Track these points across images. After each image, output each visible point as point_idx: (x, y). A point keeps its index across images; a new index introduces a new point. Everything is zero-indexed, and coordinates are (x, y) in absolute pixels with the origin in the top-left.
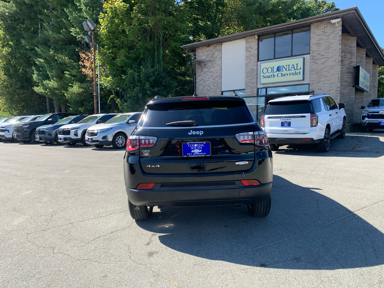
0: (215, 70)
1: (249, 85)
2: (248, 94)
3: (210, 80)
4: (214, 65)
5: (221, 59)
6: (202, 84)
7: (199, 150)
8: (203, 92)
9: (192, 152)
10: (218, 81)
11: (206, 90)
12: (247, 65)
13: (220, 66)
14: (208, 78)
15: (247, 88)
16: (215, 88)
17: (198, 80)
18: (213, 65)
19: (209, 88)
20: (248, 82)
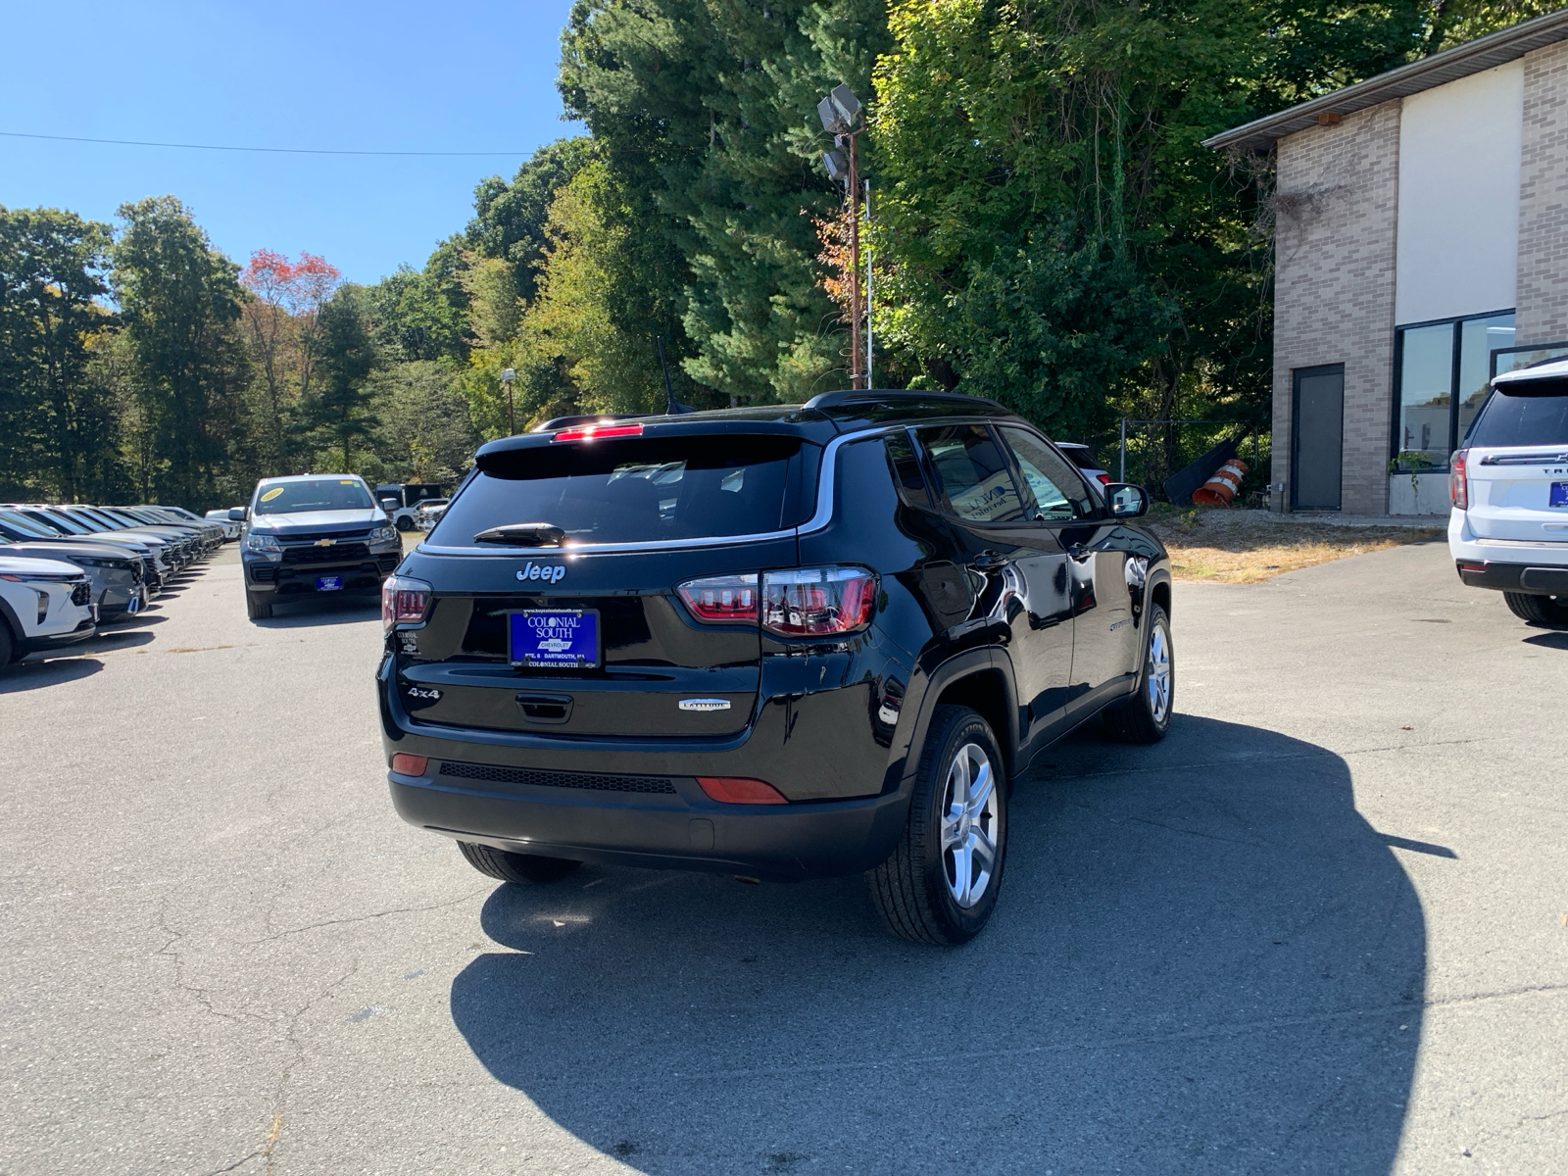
0: (1364, 230)
1: (1538, 289)
2: (1532, 331)
3: (1337, 279)
4: (1363, 207)
5: (1397, 173)
6: (1303, 300)
7: (563, 640)
8: (1303, 337)
9: (540, 647)
10: (1380, 280)
11: (1319, 325)
12: (1529, 190)
13: (1389, 209)
14: (1331, 271)
15: (1525, 303)
16: (1363, 313)
17: (1283, 281)
18: (1355, 208)
19: (1333, 318)
20: (1530, 274)
